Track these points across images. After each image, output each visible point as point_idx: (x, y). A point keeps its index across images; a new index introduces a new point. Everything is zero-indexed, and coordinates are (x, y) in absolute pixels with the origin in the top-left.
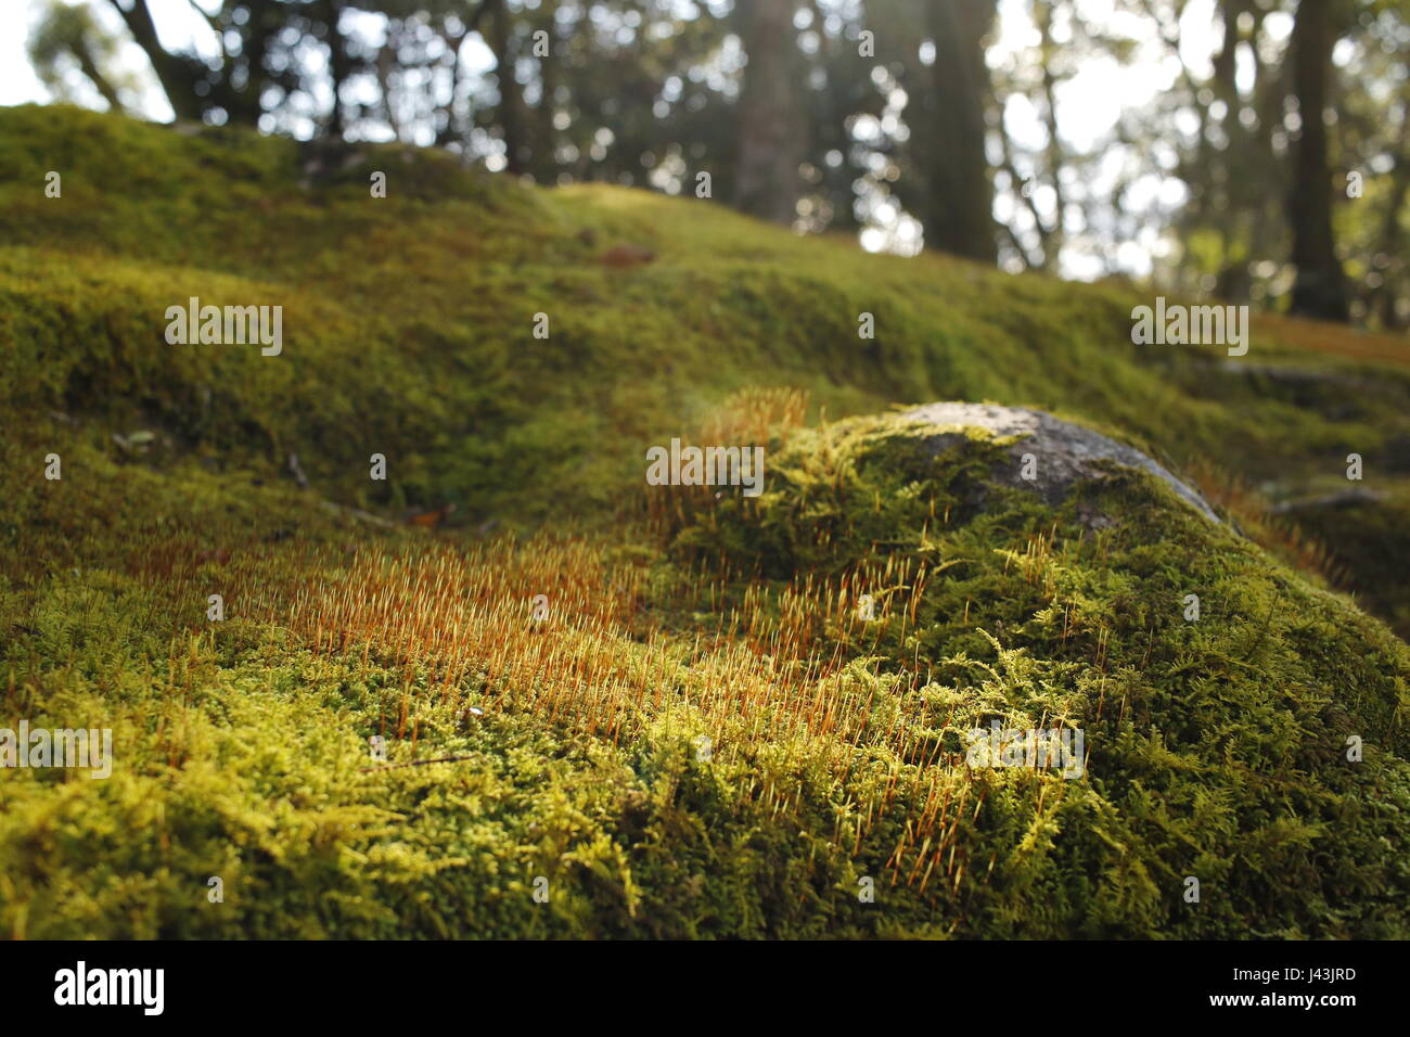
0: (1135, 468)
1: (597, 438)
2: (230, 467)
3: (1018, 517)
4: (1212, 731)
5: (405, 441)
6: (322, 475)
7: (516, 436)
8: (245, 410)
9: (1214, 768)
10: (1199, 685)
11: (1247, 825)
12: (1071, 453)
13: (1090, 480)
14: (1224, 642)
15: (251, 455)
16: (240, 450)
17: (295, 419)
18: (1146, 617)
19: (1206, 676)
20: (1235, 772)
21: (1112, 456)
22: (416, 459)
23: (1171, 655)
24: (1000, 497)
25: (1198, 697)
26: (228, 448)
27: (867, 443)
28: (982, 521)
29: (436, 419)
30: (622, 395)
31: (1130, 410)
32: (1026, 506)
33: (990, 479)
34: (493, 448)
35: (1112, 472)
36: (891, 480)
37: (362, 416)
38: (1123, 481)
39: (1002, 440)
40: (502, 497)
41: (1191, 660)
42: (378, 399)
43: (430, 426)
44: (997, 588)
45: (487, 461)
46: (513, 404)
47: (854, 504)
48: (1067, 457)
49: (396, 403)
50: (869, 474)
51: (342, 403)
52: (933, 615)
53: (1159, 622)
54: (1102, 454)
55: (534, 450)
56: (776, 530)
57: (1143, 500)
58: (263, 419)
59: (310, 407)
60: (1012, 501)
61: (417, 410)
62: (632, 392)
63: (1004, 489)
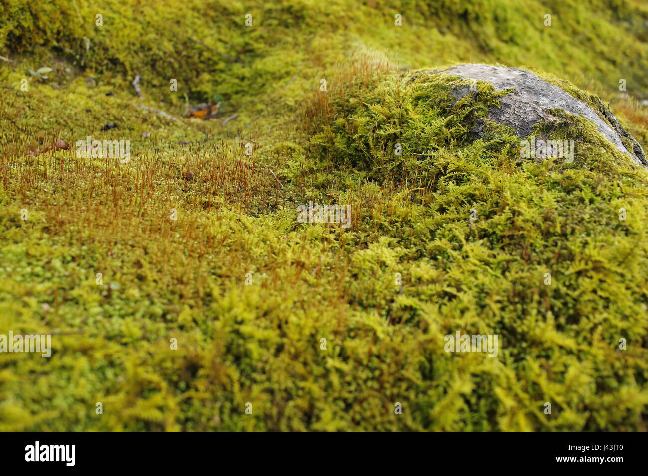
0: (576, 115)
1: (300, 66)
2: (101, 83)
3: (500, 144)
4: (588, 317)
5: (202, 66)
6: (154, 86)
7: (259, 65)
8: (111, 52)
9: (584, 347)
10: (585, 283)
11: (601, 388)
12: (537, 103)
13: (547, 121)
14: (606, 252)
15: (113, 77)
16: (107, 74)
17: (141, 55)
18: (562, 227)
19: (591, 278)
20: (599, 350)
21: (563, 106)
22: (206, 76)
23: (571, 258)
24: (491, 129)
25: (583, 293)
26: (101, 72)
27: (421, 88)
28: (479, 144)
29: (219, 54)
30: (317, 42)
32: (506, 137)
33: (487, 116)
34: (246, 71)
35: (561, 116)
36: (431, 113)
37: (179, 53)
38: (566, 124)
39: (498, 91)
40: (248, 98)
41: (583, 263)
42: (188, 44)
43: (216, 58)
44: (477, 192)
45: (243, 79)
46: (260, 46)
47: (408, 127)
48: (535, 106)
49: (198, 46)
50: (419, 108)
51: (168, 46)
52: (437, 207)
53: (569, 230)
54: (556, 105)
55: (267, 73)
56: (363, 140)
57: (577, 138)
58: (121, 57)
59: (149, 49)
60: (498, 133)
61: (209, 49)
62: (324, 41)
63: (494, 125)
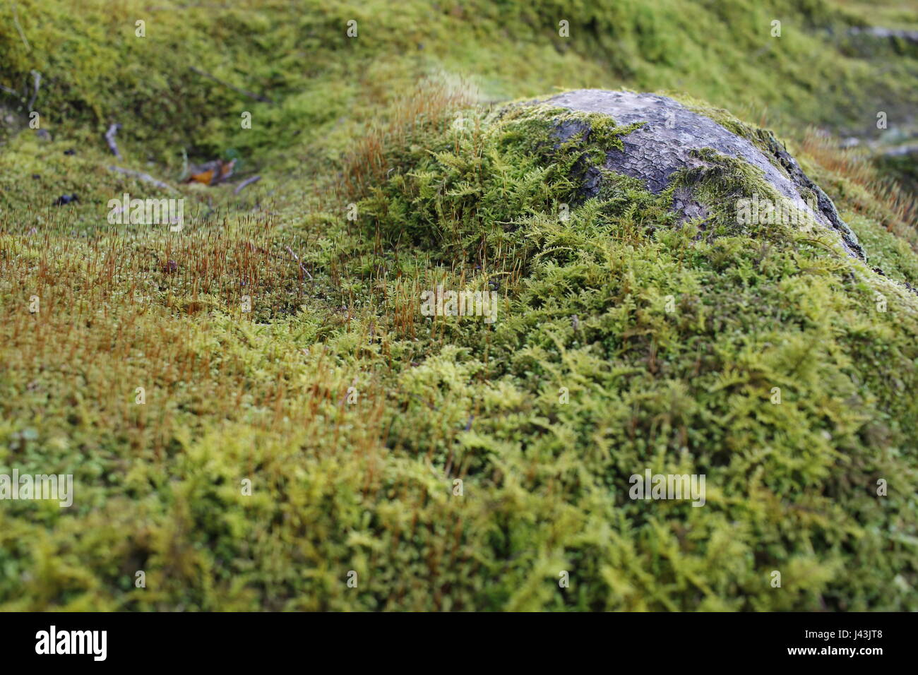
0: (733, 157)
1: (351, 104)
2: (58, 137)
3: (622, 203)
4: (742, 455)
5: (209, 108)
6: (139, 139)
7: (292, 104)
8: (74, 91)
9: (737, 499)
10: (739, 404)
11: (763, 560)
12: (677, 142)
13: (690, 168)
14: (772, 356)
15: (77, 127)
16: (68, 123)
17: (119, 95)
18: (707, 321)
19: (747, 395)
20: (758, 504)
21: (713, 145)
22: (216, 123)
23: (719, 366)
24: (610, 182)
25: (735, 418)
26: (60, 121)
27: (511, 127)
28: (592, 204)
29: (235, 91)
30: (377, 68)
31: (795, 68)
32: (631, 193)
33: (604, 164)
34: (274, 114)
35: (711, 160)
36: (525, 162)
37: (175, 90)
38: (718, 171)
39: (620, 126)
40: (276, 152)
41: (735, 374)
42: (189, 76)
43: (230, 97)
44: (586, 275)
45: (269, 125)
46: (295, 77)
47: (492, 184)
48: (674, 146)
49: (203, 79)
50: (508, 156)
51: (160, 81)
52: (530, 299)
53: (717, 326)
54: (705, 144)
55: (303, 115)
56: (427, 205)
57: (734, 190)
58: (89, 98)
59: (132, 86)
60: (619, 187)
61: (220, 84)
62: (386, 67)
63: (615, 176)
